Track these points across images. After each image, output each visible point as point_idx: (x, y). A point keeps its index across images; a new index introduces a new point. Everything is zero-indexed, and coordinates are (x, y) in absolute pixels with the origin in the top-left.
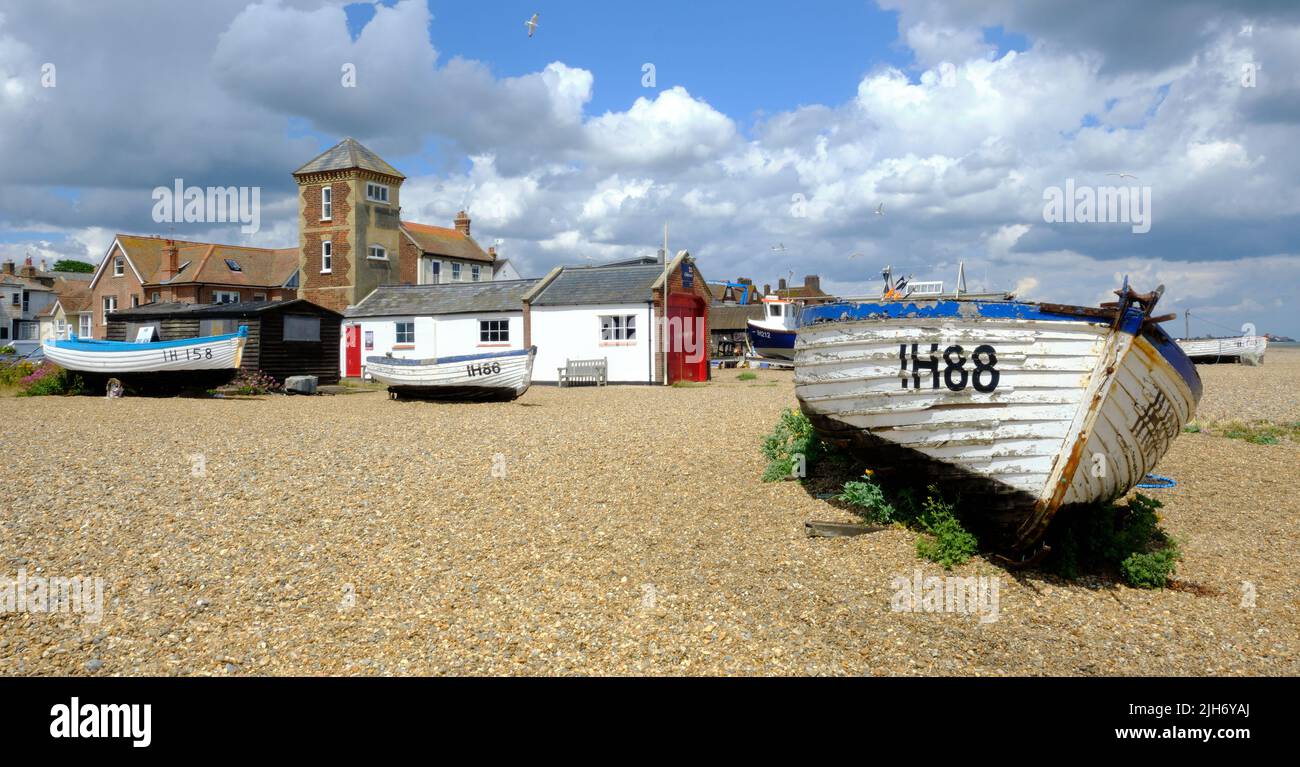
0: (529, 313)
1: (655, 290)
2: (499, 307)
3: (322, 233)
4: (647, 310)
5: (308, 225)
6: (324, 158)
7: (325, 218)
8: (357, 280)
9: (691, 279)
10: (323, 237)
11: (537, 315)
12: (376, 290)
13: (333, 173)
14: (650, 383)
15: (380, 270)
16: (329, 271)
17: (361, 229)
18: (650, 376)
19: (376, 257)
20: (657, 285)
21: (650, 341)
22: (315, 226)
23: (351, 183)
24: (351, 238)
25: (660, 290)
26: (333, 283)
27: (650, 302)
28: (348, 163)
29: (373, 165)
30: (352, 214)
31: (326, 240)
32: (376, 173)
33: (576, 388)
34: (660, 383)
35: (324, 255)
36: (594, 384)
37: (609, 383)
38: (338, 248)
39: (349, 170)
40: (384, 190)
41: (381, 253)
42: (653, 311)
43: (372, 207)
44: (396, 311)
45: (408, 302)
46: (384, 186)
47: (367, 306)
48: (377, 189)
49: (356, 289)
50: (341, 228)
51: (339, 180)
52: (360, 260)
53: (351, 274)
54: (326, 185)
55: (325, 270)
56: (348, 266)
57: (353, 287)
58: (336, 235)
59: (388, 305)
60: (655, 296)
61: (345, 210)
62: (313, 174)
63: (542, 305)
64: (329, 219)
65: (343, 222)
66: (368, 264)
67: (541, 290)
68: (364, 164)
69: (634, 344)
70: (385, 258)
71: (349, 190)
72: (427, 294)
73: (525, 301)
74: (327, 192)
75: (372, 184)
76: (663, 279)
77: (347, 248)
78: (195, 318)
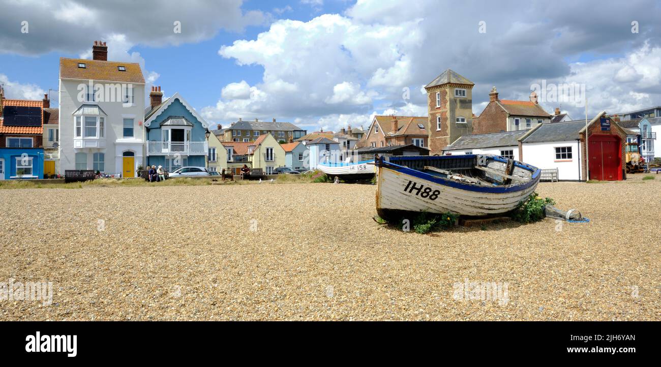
0: (521, 146)
1: (580, 133)
2: (509, 144)
3: (437, 113)
4: (577, 144)
5: (432, 110)
6: (437, 80)
7: (438, 106)
8: (451, 133)
10: (437, 115)
11: (525, 147)
12: (460, 137)
13: (440, 86)
14: (580, 181)
15: (462, 128)
16: (440, 129)
17: (453, 110)
18: (580, 177)
19: (461, 122)
20: (582, 131)
21: (579, 159)
22: (435, 110)
23: (447, 90)
24: (448, 115)
25: (584, 134)
26: (442, 135)
27: (578, 140)
28: (446, 81)
29: (458, 80)
30: (448, 104)
31: (438, 116)
32: (459, 84)
33: (545, 183)
34: (585, 181)
35: (438, 123)
36: (550, 181)
37: (559, 181)
38: (443, 119)
39: (446, 84)
40: (464, 92)
41: (463, 120)
42: (580, 144)
43: (458, 100)
44: (466, 147)
45: (472, 142)
46: (464, 89)
47: (455, 145)
48: (460, 91)
49: (450, 137)
50: (444, 110)
51: (442, 89)
52: (452, 124)
53: (448, 131)
54: (438, 92)
55: (438, 129)
56: (447, 127)
57: (449, 136)
58: (442, 114)
59: (463, 144)
60: (581, 137)
61: (445, 102)
62: (432, 87)
63: (527, 142)
64: (439, 106)
65: (445, 107)
66: (456, 125)
67: (529, 135)
68: (453, 81)
69: (571, 161)
70: (465, 122)
71: (446, 93)
72: (481, 138)
73: (519, 141)
74: (438, 94)
75: (457, 89)
76: (586, 128)
77: (446, 119)
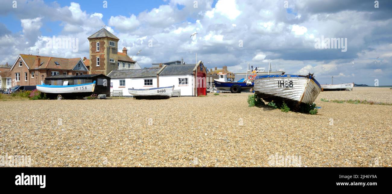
0: (158, 77)
1: (194, 71)
2: (150, 76)
3: (97, 55)
4: (191, 77)
5: (92, 53)
6: (97, 34)
7: (97, 51)
8: (107, 68)
9: (202, 68)
10: (97, 56)
11: (161, 78)
12: (112, 71)
13: (100, 38)
14: (192, 96)
15: (113, 65)
16: (99, 66)
17: (108, 54)
18: (192, 94)
19: (112, 62)
20: (194, 70)
21: (192, 84)
22: (94, 53)
23: (105, 41)
24: (106, 57)
25: (195, 71)
26: (100, 69)
27: (192, 74)
28: (104, 36)
29: (111, 36)
30: (106, 50)
31: (98, 57)
32: (112, 38)
34: (195, 96)
35: (97, 61)
36: (177, 96)
37: (181, 96)
38: (102, 59)
39: (105, 37)
40: (114, 43)
41: (113, 61)
42: (193, 77)
43: (111, 48)
44: (119, 77)
45: (122, 74)
47: (110, 76)
48: (112, 42)
49: (107, 71)
50: (102, 54)
51: (102, 40)
52: (108, 63)
53: (106, 67)
54: (98, 42)
55: (97, 66)
56: (104, 64)
57: (106, 70)
58: (101, 56)
59: (116, 75)
60: (194, 73)
61: (104, 49)
62: (94, 38)
63: (162, 75)
64: (99, 51)
65: (103, 52)
66: (110, 63)
67: (162, 71)
68: (109, 36)
69: (188, 86)
70: (114, 62)
71: (105, 43)
72: (127, 72)
73: (157, 74)
74: (98, 44)
75: (110, 41)
76: (195, 68)
77: (104, 59)
78: (73, 79)
